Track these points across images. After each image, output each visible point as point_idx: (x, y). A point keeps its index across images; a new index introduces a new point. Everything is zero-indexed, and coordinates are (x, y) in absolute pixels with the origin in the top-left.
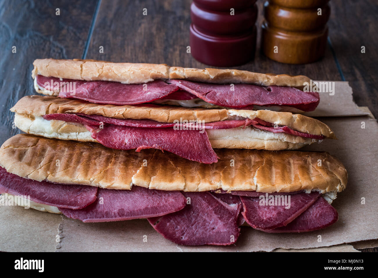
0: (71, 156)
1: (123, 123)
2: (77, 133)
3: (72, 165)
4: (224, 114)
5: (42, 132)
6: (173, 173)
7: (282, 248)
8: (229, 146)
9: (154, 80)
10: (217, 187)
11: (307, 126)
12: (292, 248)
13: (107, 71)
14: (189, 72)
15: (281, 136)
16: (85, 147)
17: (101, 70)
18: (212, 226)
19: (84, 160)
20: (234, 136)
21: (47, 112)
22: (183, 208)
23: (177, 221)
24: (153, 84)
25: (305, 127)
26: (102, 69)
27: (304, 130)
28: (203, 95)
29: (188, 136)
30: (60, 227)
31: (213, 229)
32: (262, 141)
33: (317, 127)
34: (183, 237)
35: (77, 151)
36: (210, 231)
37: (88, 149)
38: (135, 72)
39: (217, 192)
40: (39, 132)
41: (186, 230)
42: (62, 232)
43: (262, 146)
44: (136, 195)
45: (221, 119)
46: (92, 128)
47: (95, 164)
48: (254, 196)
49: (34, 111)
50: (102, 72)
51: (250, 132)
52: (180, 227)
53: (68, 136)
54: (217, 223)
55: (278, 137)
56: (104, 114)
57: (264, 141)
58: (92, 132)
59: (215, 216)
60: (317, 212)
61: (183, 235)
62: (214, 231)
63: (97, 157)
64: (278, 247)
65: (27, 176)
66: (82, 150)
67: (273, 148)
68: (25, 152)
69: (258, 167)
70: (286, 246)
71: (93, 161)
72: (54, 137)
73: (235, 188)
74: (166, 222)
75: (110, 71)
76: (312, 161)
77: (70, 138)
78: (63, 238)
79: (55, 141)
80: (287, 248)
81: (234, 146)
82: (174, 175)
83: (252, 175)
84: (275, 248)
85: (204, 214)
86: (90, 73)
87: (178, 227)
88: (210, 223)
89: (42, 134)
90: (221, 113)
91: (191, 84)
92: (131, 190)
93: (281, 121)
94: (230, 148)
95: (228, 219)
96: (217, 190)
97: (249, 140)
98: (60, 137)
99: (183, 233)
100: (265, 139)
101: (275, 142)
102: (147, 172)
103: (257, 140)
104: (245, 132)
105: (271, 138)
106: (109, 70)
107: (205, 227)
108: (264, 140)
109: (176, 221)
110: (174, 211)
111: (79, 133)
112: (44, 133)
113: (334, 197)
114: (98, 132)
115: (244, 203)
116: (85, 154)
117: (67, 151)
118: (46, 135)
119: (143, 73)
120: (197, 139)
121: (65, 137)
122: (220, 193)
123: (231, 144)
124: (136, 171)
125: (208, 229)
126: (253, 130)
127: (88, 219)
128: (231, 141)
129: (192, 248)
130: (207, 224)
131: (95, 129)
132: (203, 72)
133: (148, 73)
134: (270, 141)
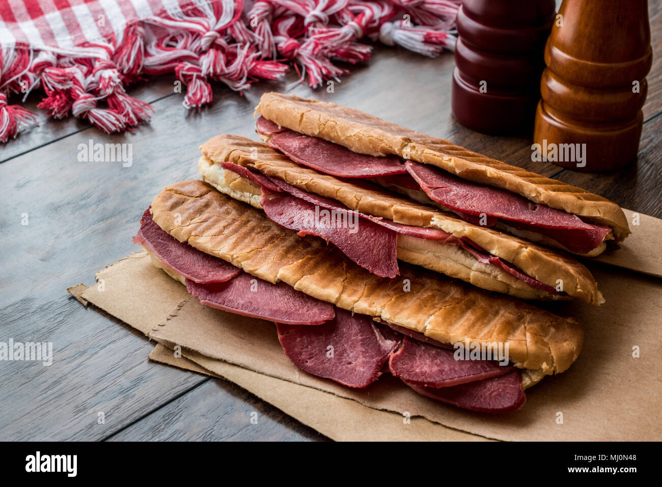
0: (234, 220)
1: (301, 195)
2: (251, 194)
3: (226, 232)
4: (428, 219)
5: (216, 183)
6: (335, 279)
7: (427, 418)
8: (425, 265)
9: (385, 156)
10: (376, 312)
11: (537, 269)
12: (439, 422)
13: (330, 129)
14: (429, 157)
15: (495, 271)
16: (257, 215)
17: (322, 126)
18: (349, 360)
19: (244, 230)
20: (435, 253)
21: (227, 159)
22: (322, 323)
23: (311, 340)
24: (382, 161)
25: (535, 270)
26: (324, 125)
27: (531, 274)
28: (430, 188)
29: (372, 234)
30: (181, 303)
31: (350, 363)
32: (469, 270)
33: (555, 275)
34: (309, 361)
35: (244, 218)
36: (344, 365)
37: (258, 219)
38: (362, 139)
39: (375, 319)
40: (213, 182)
41: (317, 354)
42: (179, 310)
43: (467, 277)
44: (277, 293)
45: (424, 225)
46: (264, 192)
47: (253, 240)
48: (421, 340)
49: (214, 154)
50: (324, 129)
51: (456, 253)
52: (312, 348)
53: (241, 196)
54: (358, 357)
55: (491, 270)
56: (285, 179)
57: (471, 271)
58: (264, 196)
59: (360, 348)
60: (496, 388)
61: (310, 358)
62: (349, 366)
63: (262, 232)
64: (421, 415)
65: (170, 231)
66: (250, 219)
67: (482, 285)
68: (183, 202)
69: (449, 304)
70: (433, 418)
71: (253, 235)
72: (227, 193)
73: (396, 321)
74: (297, 336)
75: (334, 130)
76: (531, 320)
77: (243, 199)
78: (175, 316)
79: (227, 198)
80: (432, 420)
81: (431, 266)
82: (334, 281)
83: (431, 312)
84: (416, 415)
85: (347, 342)
86: (309, 127)
87: (309, 347)
88: (348, 356)
89: (215, 186)
90: (425, 217)
91: (424, 172)
92: (275, 284)
93: (497, 251)
94: (425, 267)
95: (372, 357)
96: (375, 317)
97: (452, 263)
98: (232, 195)
99: (311, 356)
100: (473, 268)
101: (486, 277)
102: (304, 267)
103: (462, 267)
104: (449, 250)
105: (481, 270)
106: (332, 128)
107: (341, 359)
108: (471, 269)
109: (309, 339)
110: (310, 324)
111: (252, 196)
112: (218, 184)
113: (536, 378)
114: (270, 199)
115: (405, 344)
116: (252, 224)
117: (233, 215)
118: (219, 188)
119: (372, 144)
120: (383, 241)
121: (237, 195)
122: (378, 321)
123: (427, 262)
124: (293, 262)
125: (342, 362)
126: (460, 252)
127: (207, 301)
128: (429, 258)
129: (312, 379)
130: (345, 355)
131: (268, 194)
132: (448, 161)
133: (378, 145)
134: (480, 274)
